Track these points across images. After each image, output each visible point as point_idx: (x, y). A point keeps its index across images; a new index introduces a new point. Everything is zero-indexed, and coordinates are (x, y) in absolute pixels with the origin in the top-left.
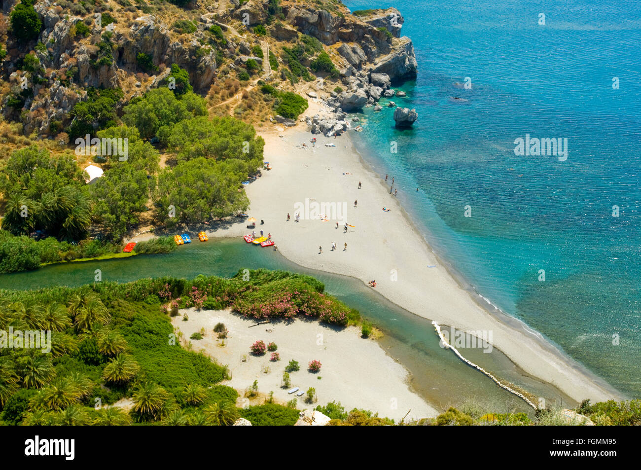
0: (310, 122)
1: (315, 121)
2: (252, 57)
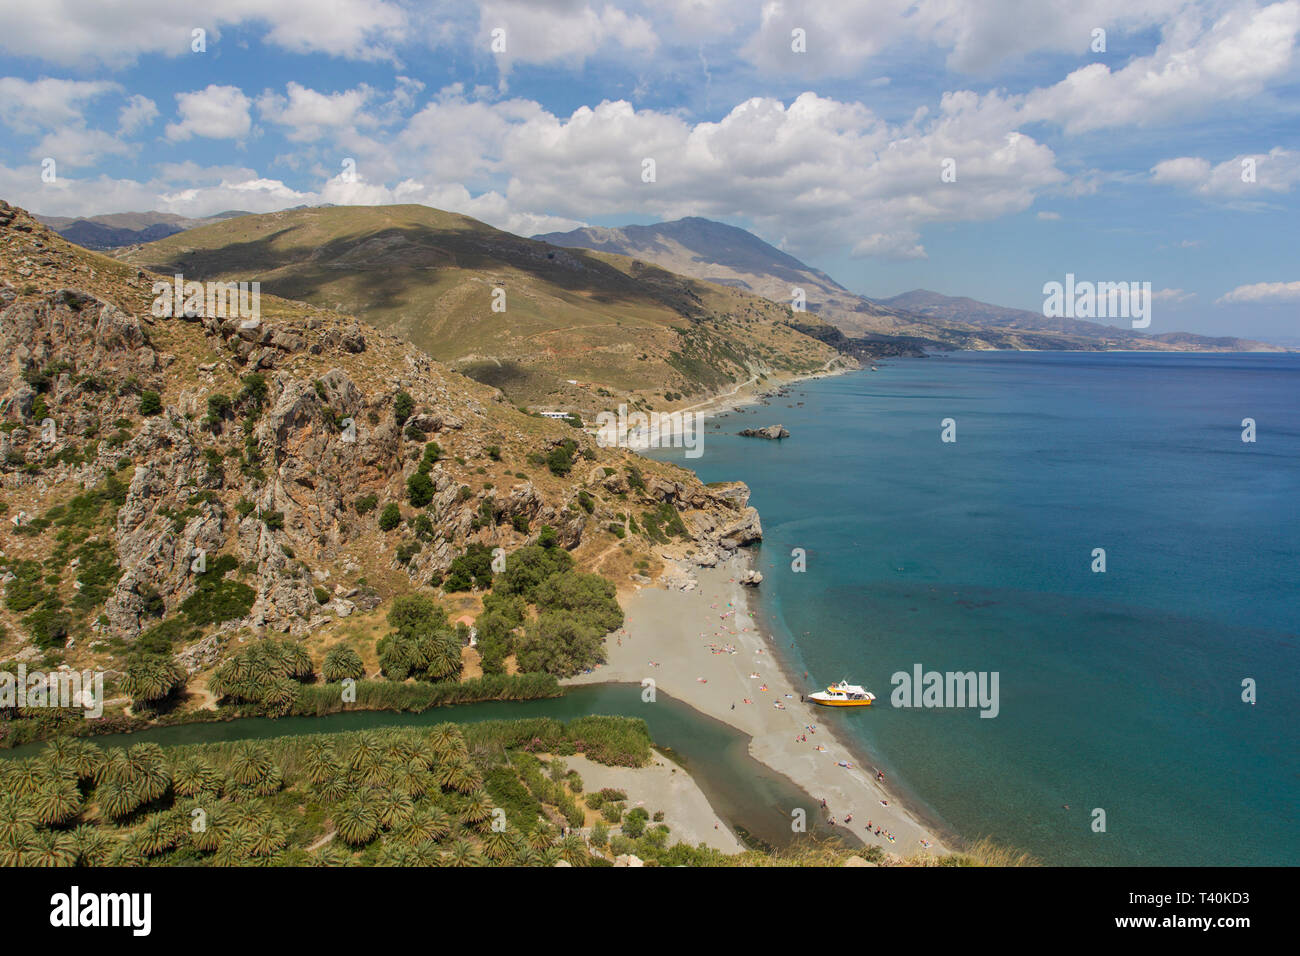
2: (616, 522)
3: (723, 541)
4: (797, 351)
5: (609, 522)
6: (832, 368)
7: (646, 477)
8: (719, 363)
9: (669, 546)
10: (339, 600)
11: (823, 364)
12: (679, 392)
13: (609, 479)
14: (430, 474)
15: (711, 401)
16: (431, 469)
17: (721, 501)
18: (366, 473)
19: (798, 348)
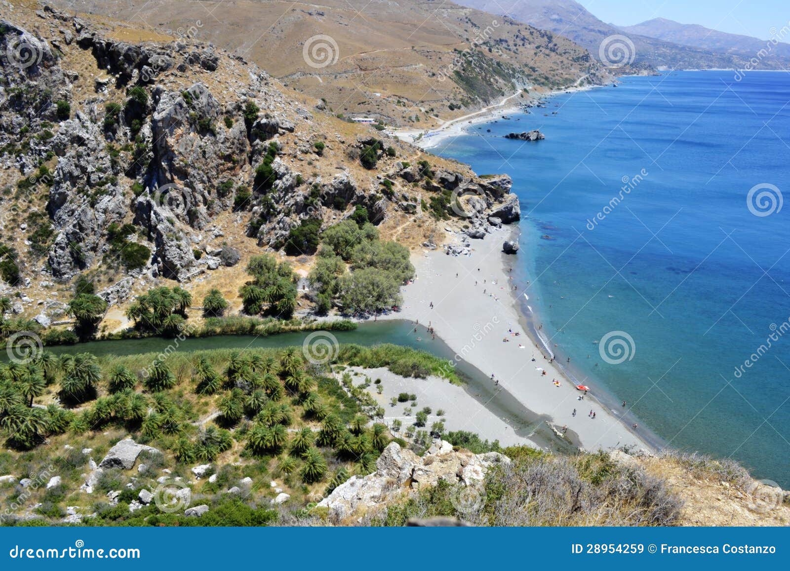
0: (446, 248)
1: (450, 247)
2: (410, 203)
3: (492, 219)
4: (554, 70)
5: (405, 203)
6: (581, 85)
7: (433, 169)
8: (492, 80)
9: (449, 222)
10: (209, 257)
11: (574, 81)
12: (459, 103)
13: (405, 170)
14: (272, 165)
15: (484, 110)
16: (272, 162)
17: (490, 189)
18: (223, 164)
19: (555, 68)
